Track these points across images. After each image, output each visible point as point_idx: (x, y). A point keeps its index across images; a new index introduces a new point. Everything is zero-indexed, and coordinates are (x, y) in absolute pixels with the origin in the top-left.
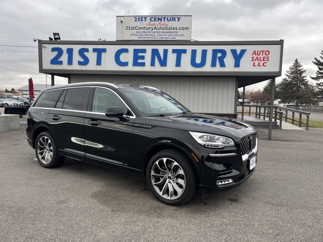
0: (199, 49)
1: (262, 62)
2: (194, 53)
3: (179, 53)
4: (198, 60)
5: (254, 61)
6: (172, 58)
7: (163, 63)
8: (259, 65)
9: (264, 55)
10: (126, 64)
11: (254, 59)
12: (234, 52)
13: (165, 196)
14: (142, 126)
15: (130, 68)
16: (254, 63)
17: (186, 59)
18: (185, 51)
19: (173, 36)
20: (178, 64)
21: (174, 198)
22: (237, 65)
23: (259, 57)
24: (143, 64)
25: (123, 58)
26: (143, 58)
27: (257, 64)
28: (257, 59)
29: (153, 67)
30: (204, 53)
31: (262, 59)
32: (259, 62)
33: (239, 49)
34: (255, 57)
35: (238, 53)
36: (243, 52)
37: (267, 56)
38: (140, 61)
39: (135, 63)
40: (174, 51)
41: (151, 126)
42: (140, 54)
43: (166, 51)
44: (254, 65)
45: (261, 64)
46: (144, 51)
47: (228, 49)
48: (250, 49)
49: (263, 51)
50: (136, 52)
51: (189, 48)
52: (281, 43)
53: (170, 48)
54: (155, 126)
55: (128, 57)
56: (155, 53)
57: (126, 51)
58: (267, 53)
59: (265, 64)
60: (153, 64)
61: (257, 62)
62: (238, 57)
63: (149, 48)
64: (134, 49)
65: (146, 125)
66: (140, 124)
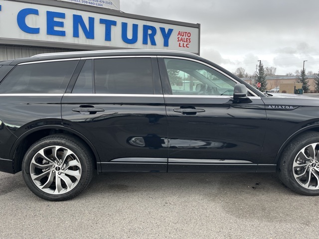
0: (130, 22)
1: (185, 44)
2: (124, 26)
3: (109, 24)
4: (130, 36)
5: (179, 42)
6: (99, 30)
7: (90, 34)
8: (183, 46)
9: (187, 37)
10: (36, 31)
11: (180, 39)
12: (162, 30)
13: (312, 188)
14: (280, 107)
15: (43, 37)
16: (180, 44)
17: (116, 31)
18: (114, 23)
19: (99, 3)
20: (108, 37)
22: (166, 44)
23: (183, 37)
24: (63, 34)
25: (30, 21)
26: (61, 24)
27: (181, 45)
28: (182, 39)
29: (76, 39)
30: (135, 27)
31: (185, 40)
32: (184, 43)
33: (167, 27)
34: (180, 37)
35: (167, 31)
36: (170, 31)
37: (189, 38)
38: (56, 28)
39: (50, 31)
40: (102, 21)
41: (293, 106)
42: (56, 19)
43: (91, 20)
44: (180, 46)
45: (185, 45)
46: (62, 16)
47: (157, 26)
48: (176, 29)
49: (186, 33)
50: (50, 15)
51: (119, 20)
52: (198, 26)
53: (97, 17)
54: (299, 106)
55: (38, 21)
56: (77, 20)
57: (36, 12)
58: (189, 35)
59: (188, 46)
60: (76, 35)
61: (182, 43)
62: (166, 36)
63: (69, 14)
64: (47, 11)
65: (285, 106)
66: (275, 105)
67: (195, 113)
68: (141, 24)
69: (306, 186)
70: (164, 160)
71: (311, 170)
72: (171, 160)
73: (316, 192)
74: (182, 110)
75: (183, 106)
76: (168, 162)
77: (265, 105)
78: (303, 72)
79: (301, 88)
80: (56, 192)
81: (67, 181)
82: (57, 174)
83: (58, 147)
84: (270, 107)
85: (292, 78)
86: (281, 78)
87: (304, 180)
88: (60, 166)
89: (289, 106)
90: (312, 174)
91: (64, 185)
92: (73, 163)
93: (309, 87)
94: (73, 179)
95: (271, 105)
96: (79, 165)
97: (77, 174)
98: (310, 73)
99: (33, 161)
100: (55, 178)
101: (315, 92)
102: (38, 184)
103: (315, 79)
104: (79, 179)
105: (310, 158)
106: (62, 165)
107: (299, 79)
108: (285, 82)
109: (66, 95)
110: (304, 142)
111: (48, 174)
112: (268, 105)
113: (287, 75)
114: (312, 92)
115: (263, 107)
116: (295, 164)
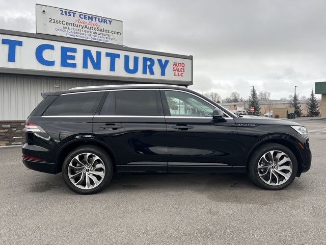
0: (132, 55)
1: (180, 73)
2: (127, 58)
3: (113, 57)
4: (131, 67)
5: (175, 72)
6: (105, 62)
7: (97, 66)
9: (181, 67)
10: (52, 63)
11: (175, 69)
12: (160, 61)
13: (273, 184)
14: (246, 125)
15: (57, 68)
17: (120, 63)
18: (118, 56)
19: (105, 39)
20: (112, 68)
22: (163, 74)
23: (178, 68)
24: (74, 66)
25: (47, 55)
26: (73, 58)
27: (176, 74)
28: (177, 70)
29: (85, 70)
30: (136, 59)
31: (180, 70)
33: (164, 59)
34: (176, 67)
35: (163, 63)
36: (167, 62)
37: (183, 68)
38: (69, 61)
39: (64, 64)
40: (108, 54)
42: (69, 54)
43: (99, 54)
45: (179, 74)
46: (74, 50)
47: (155, 58)
48: (172, 60)
49: (180, 64)
50: (64, 50)
51: (122, 54)
52: (191, 58)
53: (104, 51)
54: (260, 124)
55: (54, 55)
56: (87, 54)
57: (51, 47)
58: (183, 65)
59: (182, 75)
60: (85, 66)
61: (177, 72)
62: (163, 66)
63: (80, 49)
64: (62, 47)
65: (250, 124)
66: (243, 124)
67: (187, 129)
68: (141, 56)
69: (268, 183)
70: (165, 163)
71: (271, 171)
72: (170, 163)
73: (276, 187)
74: (178, 127)
75: (179, 124)
76: (168, 165)
77: (236, 123)
78: (295, 97)
79: (293, 112)
80: (86, 188)
81: (94, 179)
82: (87, 174)
83: (89, 154)
84: (239, 125)
85: (285, 103)
86: (274, 103)
87: (267, 178)
88: (89, 169)
89: (253, 124)
90: (272, 174)
91: (92, 182)
92: (99, 166)
93: (302, 112)
94: (99, 178)
95: (240, 124)
96: (104, 167)
97: (102, 174)
98: (304, 97)
99: (71, 164)
100: (85, 177)
101: (308, 116)
102: (73, 181)
103: (307, 104)
104: (103, 178)
105: (271, 162)
106: (90, 167)
107: (291, 103)
108: (278, 107)
109: (95, 116)
110: (264, 150)
111: (81, 174)
112: (238, 124)
113: (282, 100)
114: (304, 117)
115: (235, 125)
116: (259, 166)
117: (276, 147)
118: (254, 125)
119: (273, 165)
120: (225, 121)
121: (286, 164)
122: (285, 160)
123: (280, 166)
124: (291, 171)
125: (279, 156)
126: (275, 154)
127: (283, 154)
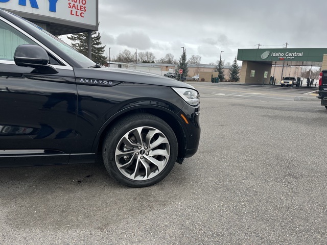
1: (80, 12)
5: (71, 9)
8: (76, 15)
9: (81, 4)
11: (72, 5)
13: (140, 178)
16: (71, 11)
21: (152, 175)
23: (76, 4)
27: (74, 12)
28: (74, 6)
31: (79, 8)
32: (77, 10)
34: (72, 3)
37: (84, 6)
41: (113, 81)
44: (71, 14)
45: (79, 14)
54: (121, 82)
58: (84, 3)
59: (82, 15)
61: (74, 11)
65: (103, 80)
66: (90, 79)
69: (132, 177)
71: (139, 158)
73: (143, 183)
77: (75, 78)
78: (220, 62)
79: (217, 77)
84: (82, 80)
85: (212, 67)
86: (202, 67)
89: (108, 81)
90: (140, 162)
93: (225, 77)
95: (84, 79)
98: (229, 63)
101: (229, 81)
103: (230, 69)
105: (138, 144)
107: (217, 68)
108: (206, 70)
110: (127, 126)
112: (80, 78)
113: (210, 65)
114: (226, 81)
115: (73, 80)
116: (118, 152)
117: (147, 120)
118: (111, 83)
119: (143, 148)
120: (54, 71)
121: (162, 146)
122: (160, 140)
123: (153, 149)
124: (168, 156)
125: (151, 135)
126: (145, 132)
127: (157, 131)
